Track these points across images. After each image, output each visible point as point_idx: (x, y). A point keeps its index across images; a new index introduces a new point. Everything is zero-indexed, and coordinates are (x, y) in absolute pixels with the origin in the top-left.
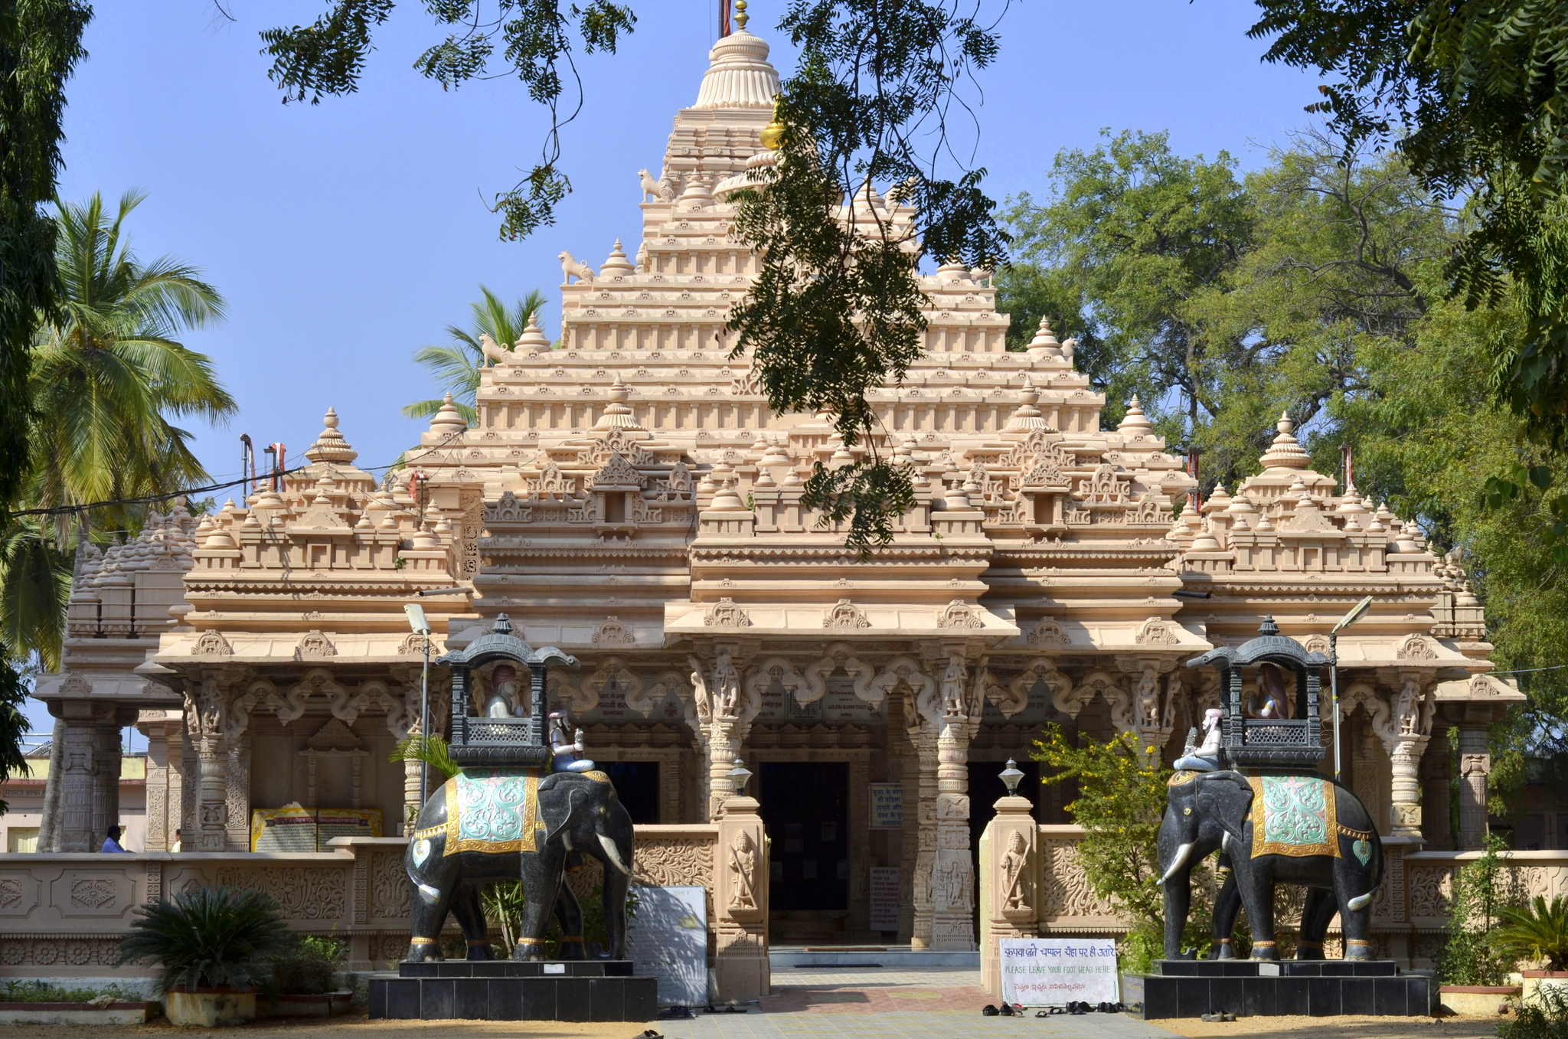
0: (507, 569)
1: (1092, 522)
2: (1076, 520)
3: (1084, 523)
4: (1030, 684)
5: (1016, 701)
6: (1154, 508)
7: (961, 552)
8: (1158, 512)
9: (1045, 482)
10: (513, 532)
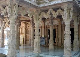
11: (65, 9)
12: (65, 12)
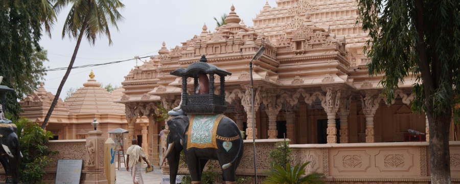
0: (165, 74)
1: (313, 48)
2: (307, 48)
3: (310, 49)
4: (298, 96)
5: (294, 101)
6: (330, 42)
7: (248, 57)
8: (331, 43)
9: (298, 38)
10: (166, 64)
11: (328, 93)
12: (328, 98)
